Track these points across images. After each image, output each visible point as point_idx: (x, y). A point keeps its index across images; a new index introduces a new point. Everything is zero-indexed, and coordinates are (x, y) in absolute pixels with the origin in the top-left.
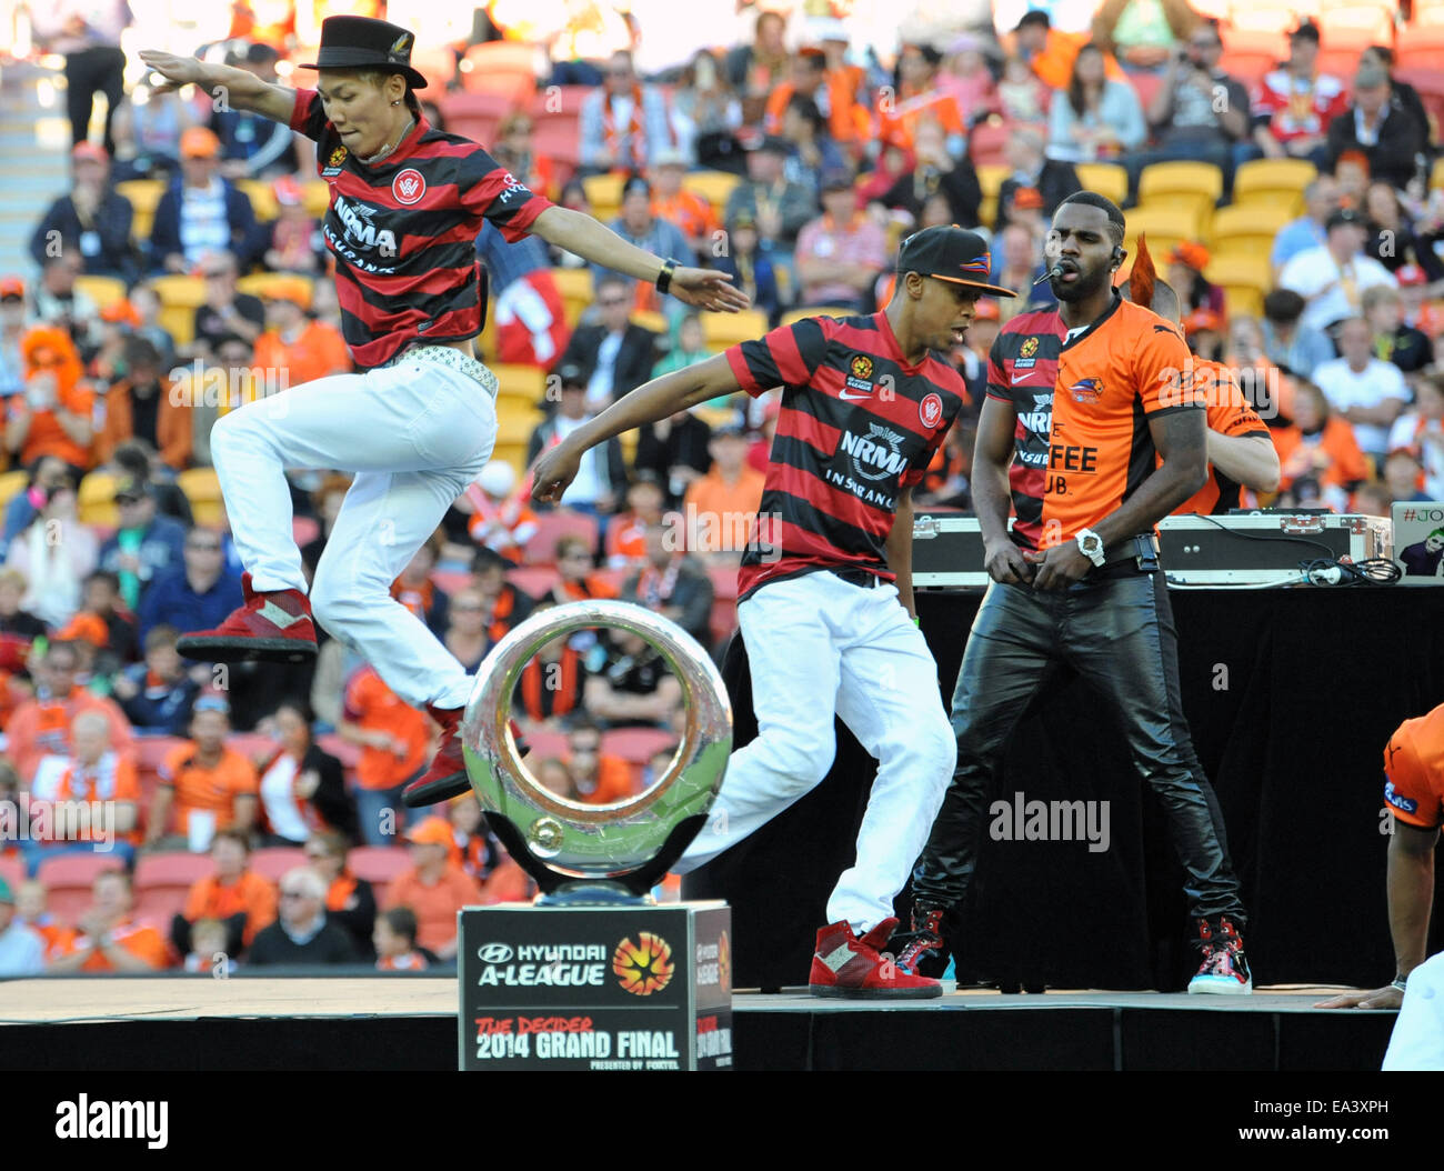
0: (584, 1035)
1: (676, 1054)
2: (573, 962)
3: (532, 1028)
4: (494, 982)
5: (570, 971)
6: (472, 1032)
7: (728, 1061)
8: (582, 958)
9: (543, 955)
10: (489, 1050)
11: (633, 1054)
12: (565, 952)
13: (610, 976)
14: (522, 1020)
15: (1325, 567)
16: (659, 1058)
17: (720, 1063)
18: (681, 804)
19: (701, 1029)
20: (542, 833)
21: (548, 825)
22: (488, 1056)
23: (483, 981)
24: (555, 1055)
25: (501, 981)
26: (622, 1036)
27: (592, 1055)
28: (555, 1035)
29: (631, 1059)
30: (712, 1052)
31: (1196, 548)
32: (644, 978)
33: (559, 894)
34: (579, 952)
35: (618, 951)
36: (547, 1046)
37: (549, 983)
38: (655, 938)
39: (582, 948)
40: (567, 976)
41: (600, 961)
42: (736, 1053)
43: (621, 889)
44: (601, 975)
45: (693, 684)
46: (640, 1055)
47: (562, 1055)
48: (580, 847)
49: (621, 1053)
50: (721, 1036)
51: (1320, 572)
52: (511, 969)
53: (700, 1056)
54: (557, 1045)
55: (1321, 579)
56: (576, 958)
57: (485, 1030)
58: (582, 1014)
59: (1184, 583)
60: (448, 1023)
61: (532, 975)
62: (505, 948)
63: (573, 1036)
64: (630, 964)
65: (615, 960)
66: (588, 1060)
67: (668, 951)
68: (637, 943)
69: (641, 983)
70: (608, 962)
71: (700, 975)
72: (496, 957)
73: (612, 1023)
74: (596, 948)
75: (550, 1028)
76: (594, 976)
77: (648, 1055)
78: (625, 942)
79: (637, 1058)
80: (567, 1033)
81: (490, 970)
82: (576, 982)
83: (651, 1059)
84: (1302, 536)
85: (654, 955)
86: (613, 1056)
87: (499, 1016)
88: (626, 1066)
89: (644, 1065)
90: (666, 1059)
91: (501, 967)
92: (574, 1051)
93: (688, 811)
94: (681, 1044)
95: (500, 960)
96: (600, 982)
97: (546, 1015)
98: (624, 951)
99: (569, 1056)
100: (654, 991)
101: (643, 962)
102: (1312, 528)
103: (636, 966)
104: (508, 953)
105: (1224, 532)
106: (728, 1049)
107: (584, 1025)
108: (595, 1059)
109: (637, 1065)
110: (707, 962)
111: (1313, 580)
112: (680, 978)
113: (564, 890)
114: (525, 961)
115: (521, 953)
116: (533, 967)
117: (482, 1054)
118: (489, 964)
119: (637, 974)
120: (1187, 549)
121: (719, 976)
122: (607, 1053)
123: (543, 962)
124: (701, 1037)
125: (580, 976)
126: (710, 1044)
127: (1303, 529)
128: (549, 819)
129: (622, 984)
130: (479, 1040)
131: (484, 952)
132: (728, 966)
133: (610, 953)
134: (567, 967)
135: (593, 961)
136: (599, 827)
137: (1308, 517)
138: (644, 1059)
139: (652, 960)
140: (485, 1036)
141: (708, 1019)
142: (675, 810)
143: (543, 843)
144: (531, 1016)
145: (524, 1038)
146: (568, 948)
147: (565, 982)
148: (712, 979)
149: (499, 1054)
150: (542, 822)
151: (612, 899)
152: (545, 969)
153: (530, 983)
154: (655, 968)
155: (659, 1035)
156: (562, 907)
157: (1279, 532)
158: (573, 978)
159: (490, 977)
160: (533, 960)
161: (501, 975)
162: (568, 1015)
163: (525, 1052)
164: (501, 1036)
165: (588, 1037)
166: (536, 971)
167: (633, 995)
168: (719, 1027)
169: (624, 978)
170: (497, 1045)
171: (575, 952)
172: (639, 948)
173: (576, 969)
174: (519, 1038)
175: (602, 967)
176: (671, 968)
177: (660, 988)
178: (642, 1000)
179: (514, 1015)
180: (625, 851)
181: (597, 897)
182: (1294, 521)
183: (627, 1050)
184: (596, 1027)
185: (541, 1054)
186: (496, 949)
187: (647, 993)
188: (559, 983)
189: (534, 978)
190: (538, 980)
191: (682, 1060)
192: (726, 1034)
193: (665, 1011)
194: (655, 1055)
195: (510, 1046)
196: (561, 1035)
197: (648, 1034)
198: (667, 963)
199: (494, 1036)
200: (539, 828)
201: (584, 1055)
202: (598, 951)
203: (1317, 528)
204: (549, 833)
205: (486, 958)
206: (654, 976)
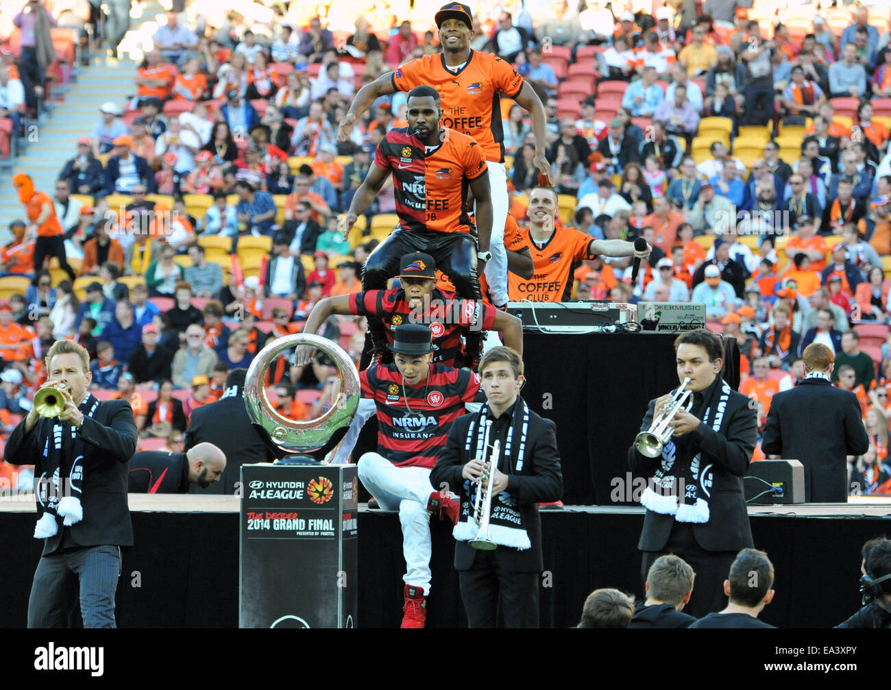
0: (294, 520)
1: (333, 529)
2: (290, 489)
3: (272, 517)
4: (256, 497)
5: (288, 493)
6: (246, 519)
7: (356, 532)
8: (294, 487)
9: (277, 485)
10: (253, 526)
11: (315, 529)
12: (287, 485)
13: (306, 495)
14: (267, 514)
15: (609, 325)
16: (326, 531)
17: (352, 533)
18: (338, 422)
19: (345, 518)
20: (278, 433)
21: (280, 430)
22: (252, 528)
23: (251, 496)
24: (281, 529)
25: (259, 497)
26: (310, 521)
27: (297, 529)
28: (281, 520)
29: (314, 531)
30: (349, 528)
31: (555, 316)
32: (320, 497)
33: (284, 459)
34: (293, 485)
35: (309, 485)
36: (278, 525)
37: (279, 498)
38: (326, 479)
39: (294, 483)
40: (287, 495)
41: (301, 489)
42: (358, 529)
43: (310, 458)
44: (302, 495)
45: (344, 371)
46: (318, 529)
47: (284, 529)
48: (294, 440)
49: (310, 529)
50: (353, 522)
51: (607, 327)
52: (263, 492)
53: (344, 530)
54: (281, 524)
55: (607, 330)
56: (291, 487)
57: (251, 518)
58: (294, 511)
59: (550, 331)
60: (236, 515)
61: (272, 494)
62: (261, 483)
63: (289, 521)
64: (315, 490)
65: (308, 488)
66: (296, 531)
67: (331, 485)
68: (318, 481)
69: (319, 499)
70: (305, 489)
71: (344, 495)
72: (257, 486)
73: (306, 516)
74: (300, 483)
75: (279, 517)
76: (299, 495)
77: (321, 529)
78: (313, 480)
79: (317, 531)
80: (287, 520)
81: (254, 492)
82: (291, 498)
83: (323, 531)
84: (600, 312)
85: (325, 486)
86: (306, 529)
87: (257, 512)
88: (312, 534)
89: (320, 534)
90: (329, 531)
91: (259, 491)
92: (289, 527)
93: (341, 425)
94: (336, 525)
95: (258, 488)
96: (302, 498)
97: (278, 511)
98: (312, 484)
99: (287, 529)
100: (325, 502)
101: (320, 489)
102: (604, 308)
103: (317, 491)
104: (262, 485)
105: (567, 309)
106: (356, 527)
107: (294, 516)
108: (299, 531)
109: (317, 534)
110: (347, 490)
111: (604, 331)
112: (336, 497)
113: (286, 458)
114: (269, 488)
115: (268, 485)
116: (272, 491)
117: (250, 528)
118: (254, 489)
119: (317, 495)
120: (551, 317)
121: (352, 496)
122: (304, 529)
123: (277, 489)
124: (344, 522)
125: (293, 496)
126: (348, 525)
127: (600, 309)
128: (281, 428)
129: (311, 498)
130: (249, 522)
131: (251, 485)
132: (356, 492)
133: (306, 486)
134: (287, 491)
135: (299, 489)
136: (302, 431)
137: (603, 304)
138: (320, 531)
139: (324, 489)
140: (251, 520)
141: (348, 515)
142: (334, 425)
143: (278, 438)
144: (271, 512)
145: (268, 521)
146: (288, 483)
147: (287, 498)
148: (349, 497)
149: (257, 528)
150: (277, 429)
151: (307, 462)
152: (278, 492)
153: (271, 498)
154: (325, 492)
155: (326, 521)
156: (286, 466)
157: (590, 310)
158: (289, 496)
159: (254, 495)
160: (273, 488)
161: (259, 494)
162: (288, 512)
163: (268, 527)
164: (258, 520)
165: (296, 522)
166: (274, 493)
167: (316, 503)
168: (352, 518)
169: (312, 496)
170: (255, 524)
171: (291, 485)
172: (318, 484)
173: (291, 492)
174: (266, 521)
175: (302, 491)
176: (332, 492)
177: (327, 501)
178: (319, 506)
179: (264, 511)
180: (313, 442)
181: (301, 461)
182: (597, 306)
183: (312, 527)
184: (299, 517)
185: (275, 528)
186: (257, 483)
187: (322, 503)
188: (283, 497)
189: (273, 496)
190: (275, 496)
191: (336, 532)
192: (355, 521)
193: (329, 510)
194: (324, 529)
195: (262, 525)
196: (284, 521)
197: (322, 520)
198: (330, 490)
199: (255, 521)
200: (276, 431)
201: (294, 529)
202: (300, 485)
203: (606, 309)
204: (281, 433)
205: (252, 487)
206: (325, 495)
